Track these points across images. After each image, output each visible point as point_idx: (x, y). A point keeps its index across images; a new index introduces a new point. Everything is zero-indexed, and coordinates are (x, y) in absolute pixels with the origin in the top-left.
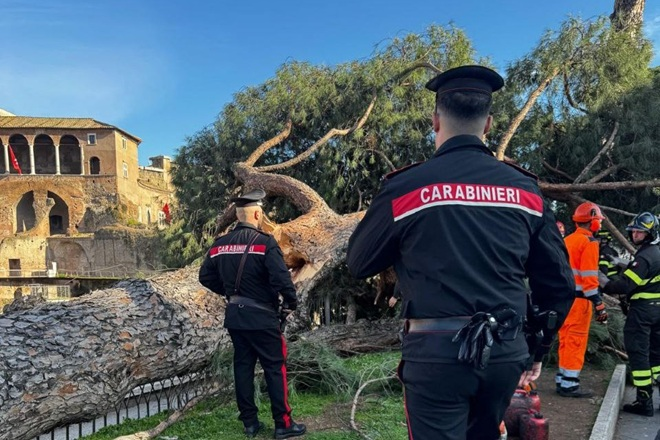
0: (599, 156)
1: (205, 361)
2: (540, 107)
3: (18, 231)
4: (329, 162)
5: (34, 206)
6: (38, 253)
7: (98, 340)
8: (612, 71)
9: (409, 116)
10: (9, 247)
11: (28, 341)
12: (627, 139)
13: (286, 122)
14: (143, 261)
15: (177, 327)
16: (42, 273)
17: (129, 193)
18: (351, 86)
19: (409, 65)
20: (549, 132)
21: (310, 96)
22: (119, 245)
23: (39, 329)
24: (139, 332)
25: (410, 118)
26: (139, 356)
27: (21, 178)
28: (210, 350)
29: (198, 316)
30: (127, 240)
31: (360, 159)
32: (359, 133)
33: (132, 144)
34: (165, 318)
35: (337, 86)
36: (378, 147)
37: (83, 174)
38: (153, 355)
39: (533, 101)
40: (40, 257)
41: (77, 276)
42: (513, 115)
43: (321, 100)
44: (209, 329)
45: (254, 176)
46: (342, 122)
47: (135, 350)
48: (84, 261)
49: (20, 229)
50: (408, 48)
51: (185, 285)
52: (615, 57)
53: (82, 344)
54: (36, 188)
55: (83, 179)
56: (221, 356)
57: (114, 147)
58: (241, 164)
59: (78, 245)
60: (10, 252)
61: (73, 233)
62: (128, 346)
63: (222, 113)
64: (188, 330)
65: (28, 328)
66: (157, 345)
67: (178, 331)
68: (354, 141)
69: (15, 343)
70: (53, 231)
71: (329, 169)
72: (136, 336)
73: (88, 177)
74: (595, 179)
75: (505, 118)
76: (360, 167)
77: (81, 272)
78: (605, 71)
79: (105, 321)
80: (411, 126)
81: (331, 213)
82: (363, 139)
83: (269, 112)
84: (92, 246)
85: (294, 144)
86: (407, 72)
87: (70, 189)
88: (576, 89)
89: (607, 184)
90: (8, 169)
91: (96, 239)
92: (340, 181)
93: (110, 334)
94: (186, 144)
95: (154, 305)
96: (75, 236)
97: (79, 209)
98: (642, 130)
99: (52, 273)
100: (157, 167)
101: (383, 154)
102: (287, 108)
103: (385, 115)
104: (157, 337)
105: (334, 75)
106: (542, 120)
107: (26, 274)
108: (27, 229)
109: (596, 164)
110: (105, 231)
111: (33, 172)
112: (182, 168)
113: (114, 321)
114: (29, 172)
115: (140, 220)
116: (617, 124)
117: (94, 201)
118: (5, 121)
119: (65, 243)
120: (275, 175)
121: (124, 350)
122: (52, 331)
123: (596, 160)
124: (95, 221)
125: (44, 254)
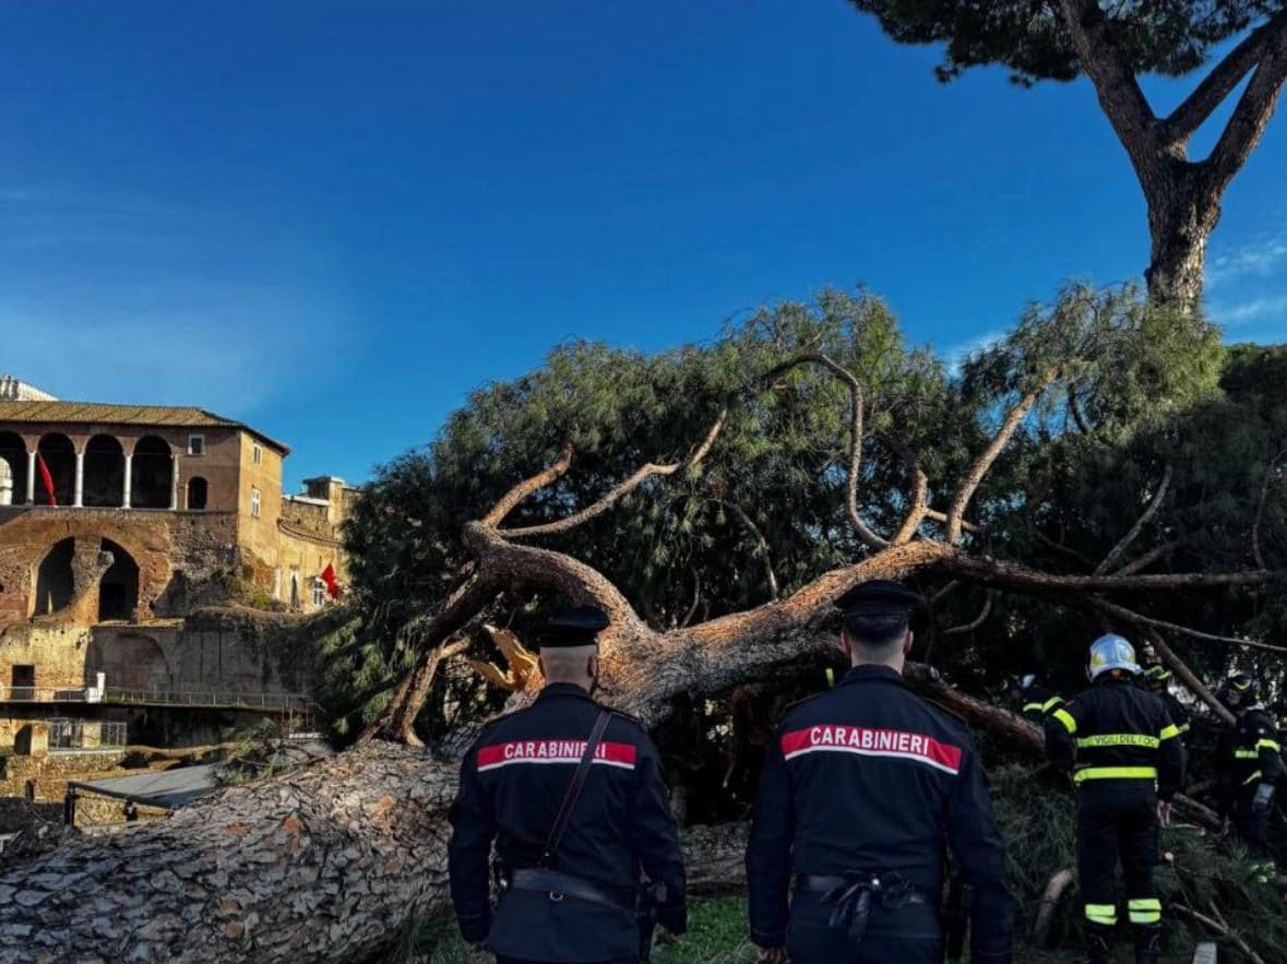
0: (1139, 527)
1: (384, 944)
2: (1025, 432)
3: (37, 613)
4: (640, 519)
5: (73, 565)
6: (72, 655)
7: (176, 922)
8: (1152, 376)
9: (786, 444)
10: (17, 644)
11: (39, 936)
12: (1188, 494)
13: (560, 446)
14: (275, 673)
15: (333, 880)
16: (75, 695)
17: (258, 545)
18: (682, 389)
19: (786, 357)
20: (1044, 478)
21: (607, 406)
22: (232, 644)
23: (64, 905)
24: (257, 897)
25: (788, 447)
26: (253, 948)
27: (56, 513)
28: (396, 919)
29: (375, 851)
30: (247, 630)
31: (697, 516)
32: (695, 471)
33: (273, 458)
34: (311, 864)
35: (655, 385)
36: (729, 497)
37: (174, 507)
38: (282, 943)
39: (1012, 427)
40: (75, 663)
41: (142, 702)
42: (978, 448)
43: (625, 412)
44: (396, 878)
45: (499, 551)
46: (663, 452)
47: (247, 936)
48: (161, 671)
49: (41, 608)
50: (785, 325)
51: (354, 788)
52: (1155, 353)
53: (145, 932)
54: (81, 532)
55: (173, 517)
56: (415, 932)
57: (237, 460)
58: (476, 524)
59: (152, 640)
60: (16, 654)
61: (145, 618)
62: (235, 929)
63: (446, 427)
64: (354, 884)
65: (41, 904)
66: (290, 920)
67: (333, 889)
68: (688, 484)
69: (13, 941)
70: (104, 613)
71: (639, 531)
72: (251, 907)
73: (185, 514)
74: (1133, 567)
75: (961, 453)
76: (697, 530)
77: (153, 690)
78: (1138, 376)
79: (193, 880)
80: (789, 461)
81: (641, 629)
82: (701, 480)
83: (531, 430)
84: (179, 643)
85: (576, 482)
86: (782, 368)
87: (146, 535)
88: (1091, 400)
89: (1158, 577)
90: (31, 496)
91: (187, 629)
92: (661, 554)
93: (200, 906)
94: (373, 478)
95: (291, 836)
96: (147, 623)
97: (160, 572)
98: (1214, 480)
99: (95, 695)
100: (318, 496)
101: (739, 510)
102: (565, 422)
103: (741, 440)
104: (291, 905)
105: (652, 369)
106: (1029, 456)
107: (44, 695)
108: (56, 609)
109: (1136, 539)
110: (207, 616)
111: (79, 503)
112: (363, 521)
113: (212, 879)
114: (71, 501)
115: (277, 595)
116: (1169, 468)
117: (189, 559)
118: (36, 409)
119: (125, 636)
120: (537, 551)
121: (225, 938)
122: (87, 909)
123: (1134, 533)
124: (189, 595)
125: (82, 657)
